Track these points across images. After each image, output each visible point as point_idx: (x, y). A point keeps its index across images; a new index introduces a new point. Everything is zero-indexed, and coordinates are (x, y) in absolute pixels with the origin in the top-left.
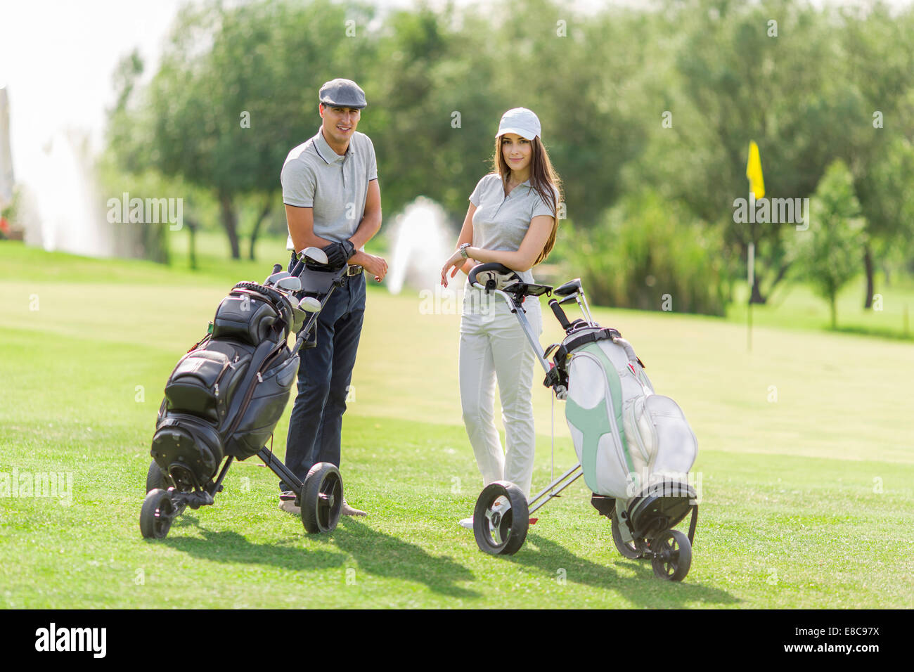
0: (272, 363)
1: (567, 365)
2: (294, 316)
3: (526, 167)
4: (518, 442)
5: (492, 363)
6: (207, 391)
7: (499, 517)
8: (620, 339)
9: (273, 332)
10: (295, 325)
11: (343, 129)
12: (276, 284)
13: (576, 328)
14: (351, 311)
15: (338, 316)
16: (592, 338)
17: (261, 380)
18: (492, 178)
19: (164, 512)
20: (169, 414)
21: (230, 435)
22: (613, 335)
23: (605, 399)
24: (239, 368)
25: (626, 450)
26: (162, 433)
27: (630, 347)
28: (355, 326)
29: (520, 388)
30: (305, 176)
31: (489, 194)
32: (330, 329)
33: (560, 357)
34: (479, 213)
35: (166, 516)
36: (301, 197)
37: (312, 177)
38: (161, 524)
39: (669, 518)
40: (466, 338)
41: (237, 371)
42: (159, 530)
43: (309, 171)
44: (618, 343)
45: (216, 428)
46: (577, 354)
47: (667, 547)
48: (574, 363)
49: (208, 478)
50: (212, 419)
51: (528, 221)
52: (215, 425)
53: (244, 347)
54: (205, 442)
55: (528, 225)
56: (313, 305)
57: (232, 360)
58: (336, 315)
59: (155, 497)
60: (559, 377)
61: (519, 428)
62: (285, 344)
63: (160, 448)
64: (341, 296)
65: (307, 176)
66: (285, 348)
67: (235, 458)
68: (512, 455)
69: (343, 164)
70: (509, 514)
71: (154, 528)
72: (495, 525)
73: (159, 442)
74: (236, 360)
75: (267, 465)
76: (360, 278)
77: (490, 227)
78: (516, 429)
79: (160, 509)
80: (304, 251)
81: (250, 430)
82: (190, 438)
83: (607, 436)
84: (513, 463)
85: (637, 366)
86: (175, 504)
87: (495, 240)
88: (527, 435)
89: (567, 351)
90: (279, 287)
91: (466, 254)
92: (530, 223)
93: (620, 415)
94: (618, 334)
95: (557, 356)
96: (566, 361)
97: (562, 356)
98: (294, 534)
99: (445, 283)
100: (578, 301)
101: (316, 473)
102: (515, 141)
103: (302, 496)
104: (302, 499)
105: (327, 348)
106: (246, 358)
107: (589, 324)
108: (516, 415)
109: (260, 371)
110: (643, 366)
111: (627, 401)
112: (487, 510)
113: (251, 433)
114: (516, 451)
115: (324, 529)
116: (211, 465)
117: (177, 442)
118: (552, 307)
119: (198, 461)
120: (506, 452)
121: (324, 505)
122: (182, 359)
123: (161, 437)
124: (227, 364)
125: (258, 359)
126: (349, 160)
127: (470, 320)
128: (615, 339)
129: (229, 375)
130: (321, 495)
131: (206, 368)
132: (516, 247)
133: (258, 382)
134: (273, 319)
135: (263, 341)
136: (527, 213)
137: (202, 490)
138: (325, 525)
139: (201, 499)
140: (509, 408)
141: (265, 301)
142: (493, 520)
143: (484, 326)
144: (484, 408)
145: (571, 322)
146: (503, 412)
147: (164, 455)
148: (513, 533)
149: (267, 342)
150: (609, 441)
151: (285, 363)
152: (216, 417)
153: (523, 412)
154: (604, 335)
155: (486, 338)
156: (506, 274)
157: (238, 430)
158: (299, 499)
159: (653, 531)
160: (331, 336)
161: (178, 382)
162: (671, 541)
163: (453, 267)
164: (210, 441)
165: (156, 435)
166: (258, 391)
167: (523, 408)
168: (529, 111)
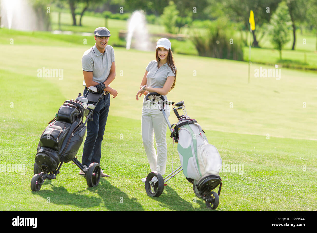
0: (77, 129)
1: (178, 132)
2: (85, 112)
3: (166, 58)
4: (161, 153)
5: (152, 126)
6: (54, 140)
7: (154, 184)
8: (197, 124)
9: (78, 118)
10: (86, 114)
11: (103, 44)
12: (79, 101)
13: (182, 118)
14: (105, 106)
15: (101, 109)
16: (187, 123)
17: (73, 136)
18: (154, 62)
19: (39, 182)
20: (42, 147)
21: (62, 155)
22: (194, 122)
23: (191, 145)
24: (66, 132)
25: (198, 163)
26: (39, 154)
27: (200, 127)
28: (106, 111)
29: (162, 135)
30: (90, 61)
31: (152, 67)
32: (98, 113)
33: (176, 128)
34: (149, 74)
35: (40, 183)
36: (88, 68)
37: (93, 61)
38: (38, 186)
39: (212, 187)
40: (144, 117)
41: (65, 133)
42: (37, 188)
43: (91, 59)
44: (196, 125)
45: (57, 153)
46: (182, 128)
47: (211, 197)
48: (181, 131)
49: (55, 170)
50: (56, 150)
51: (166, 77)
52: (57, 152)
53: (67, 124)
54: (53, 158)
55: (166, 79)
56: (92, 106)
57: (63, 129)
58: (100, 108)
59: (36, 177)
60: (176, 135)
61: (161, 148)
62: (82, 122)
63: (38, 159)
64: (102, 102)
65: (91, 61)
66: (82, 124)
67: (64, 162)
68: (159, 157)
69: (103, 56)
70: (157, 183)
71: (36, 187)
72: (153, 186)
73: (38, 157)
74: (65, 129)
75: (75, 163)
76: (108, 95)
77: (153, 79)
78: (160, 149)
79: (38, 181)
80: (89, 88)
81: (69, 153)
82: (48, 156)
83: (191, 158)
84: (160, 160)
85: (202, 133)
86: (43, 179)
87: (154, 84)
88: (164, 150)
89: (178, 127)
90: (80, 101)
91: (145, 89)
92: (167, 78)
93: (196, 151)
94: (196, 122)
95: (175, 128)
96: (178, 130)
97: (177, 128)
98: (84, 188)
99: (137, 99)
100: (183, 109)
101: (92, 166)
102: (162, 50)
103: (87, 173)
104: (87, 175)
105: (97, 120)
106: (68, 128)
107: (186, 117)
108: (161, 143)
109: (73, 132)
110: (204, 133)
111: (198, 146)
112: (150, 181)
113: (70, 154)
114: (160, 156)
115: (94, 185)
116: (55, 166)
117: (44, 158)
118: (174, 110)
119: (51, 164)
120: (157, 156)
121: (94, 177)
122: (46, 128)
123: (38, 156)
124: (62, 131)
125: (72, 128)
126: (105, 55)
127: (145, 111)
128: (195, 123)
129: (62, 135)
130: (93, 174)
131: (54, 132)
132: (162, 87)
133: (72, 136)
134: (78, 113)
135: (74, 121)
136: (165, 75)
137: (52, 173)
138: (95, 184)
139: (52, 177)
140: (158, 141)
141: (75, 108)
142: (152, 185)
143: (150, 113)
144: (150, 141)
145: (180, 116)
146: (156, 142)
147: (39, 162)
148: (159, 189)
149: (76, 122)
150: (192, 160)
151: (82, 129)
152: (58, 149)
153: (163, 142)
154: (191, 122)
155: (150, 117)
156: (158, 96)
157: (65, 153)
158: (86, 175)
159: (206, 191)
160: (99, 116)
161: (45, 137)
162: (212, 195)
163: (140, 94)
164: (55, 157)
165: (36, 155)
166: (72, 140)
167: (163, 141)
168: (167, 39)
